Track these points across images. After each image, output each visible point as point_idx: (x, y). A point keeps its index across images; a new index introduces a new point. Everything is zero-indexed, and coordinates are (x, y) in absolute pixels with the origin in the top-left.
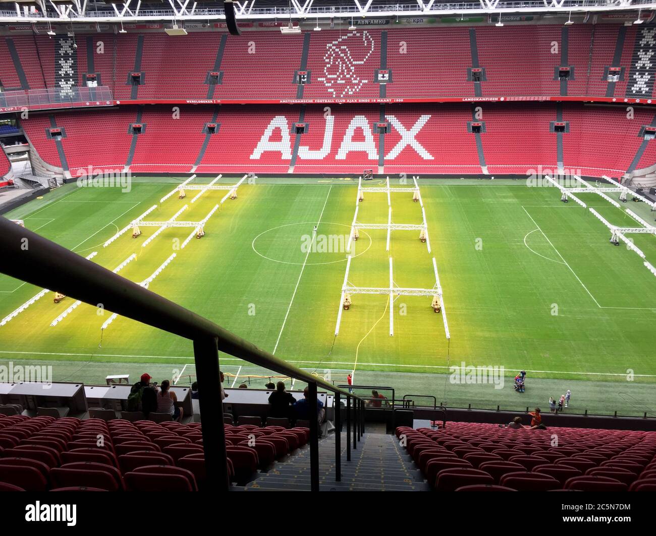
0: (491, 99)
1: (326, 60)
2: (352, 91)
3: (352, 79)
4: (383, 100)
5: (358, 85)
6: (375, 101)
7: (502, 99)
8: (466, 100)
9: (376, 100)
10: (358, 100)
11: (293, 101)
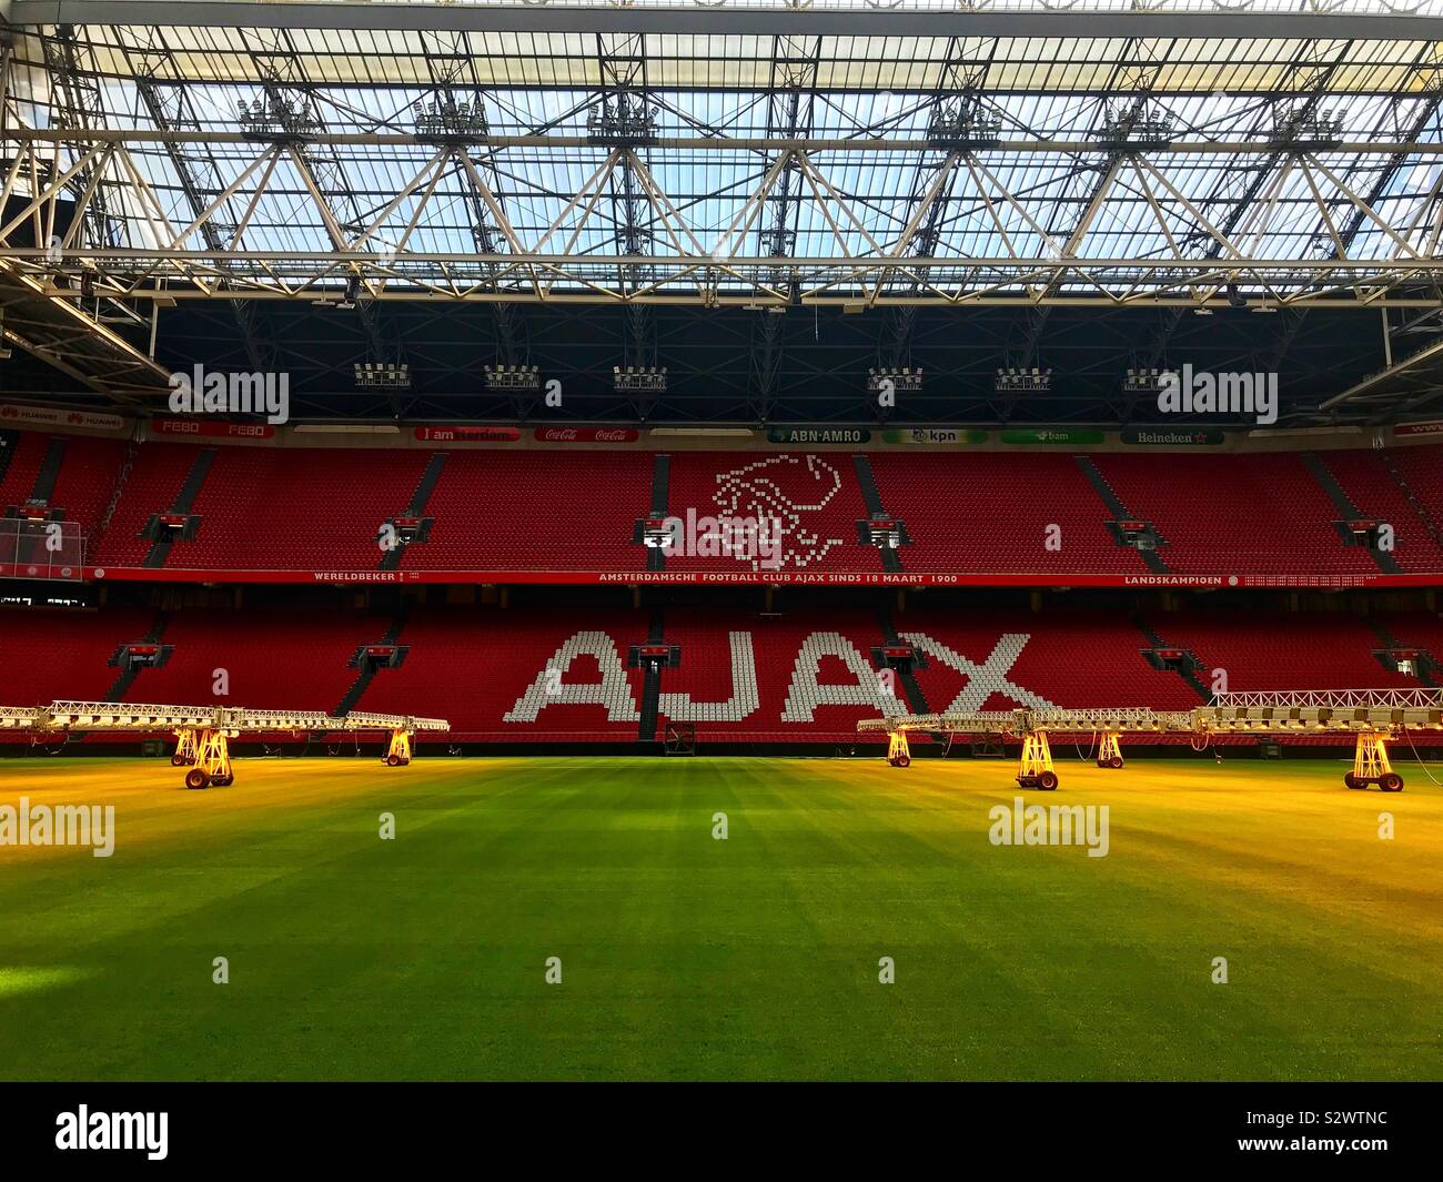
0: (1203, 581)
1: (720, 503)
2: (803, 558)
3: (799, 537)
4: (900, 578)
5: (818, 548)
6: (875, 579)
7: (1233, 581)
8: (1135, 580)
9: (880, 577)
10: (826, 577)
11: (639, 577)
